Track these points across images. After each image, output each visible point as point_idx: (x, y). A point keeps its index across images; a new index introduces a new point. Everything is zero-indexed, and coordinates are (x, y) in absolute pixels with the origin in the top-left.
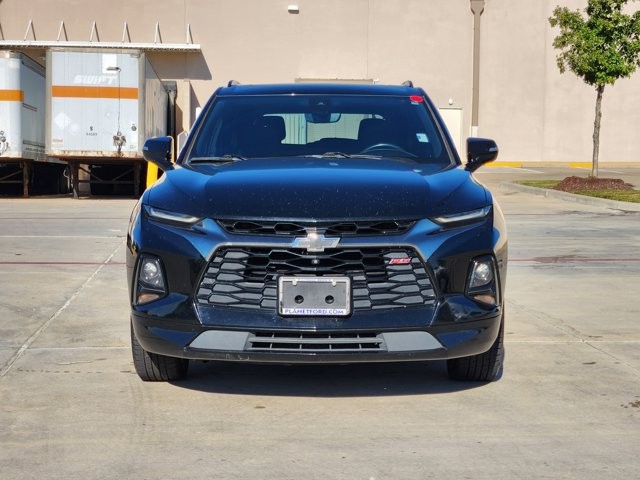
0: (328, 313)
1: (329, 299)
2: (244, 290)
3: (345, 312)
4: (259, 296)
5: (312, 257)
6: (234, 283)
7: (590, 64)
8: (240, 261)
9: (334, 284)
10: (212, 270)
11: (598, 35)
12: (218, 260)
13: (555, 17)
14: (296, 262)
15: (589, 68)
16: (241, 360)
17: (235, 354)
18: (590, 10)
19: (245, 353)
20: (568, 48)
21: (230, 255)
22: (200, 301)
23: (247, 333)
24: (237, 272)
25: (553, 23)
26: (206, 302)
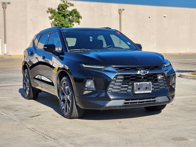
0: (146, 92)
1: (146, 88)
2: (122, 87)
3: (150, 92)
4: (126, 89)
5: (141, 77)
6: (119, 86)
7: (61, 25)
8: (121, 79)
9: (148, 84)
10: (113, 82)
11: (62, 16)
12: (115, 79)
13: (48, 11)
14: (138, 78)
15: (61, 26)
16: (122, 108)
17: (120, 106)
18: (58, 9)
19: (123, 106)
20: (53, 20)
21: (118, 77)
22: (109, 91)
23: (124, 100)
24: (120, 82)
25: (48, 12)
26: (111, 92)
